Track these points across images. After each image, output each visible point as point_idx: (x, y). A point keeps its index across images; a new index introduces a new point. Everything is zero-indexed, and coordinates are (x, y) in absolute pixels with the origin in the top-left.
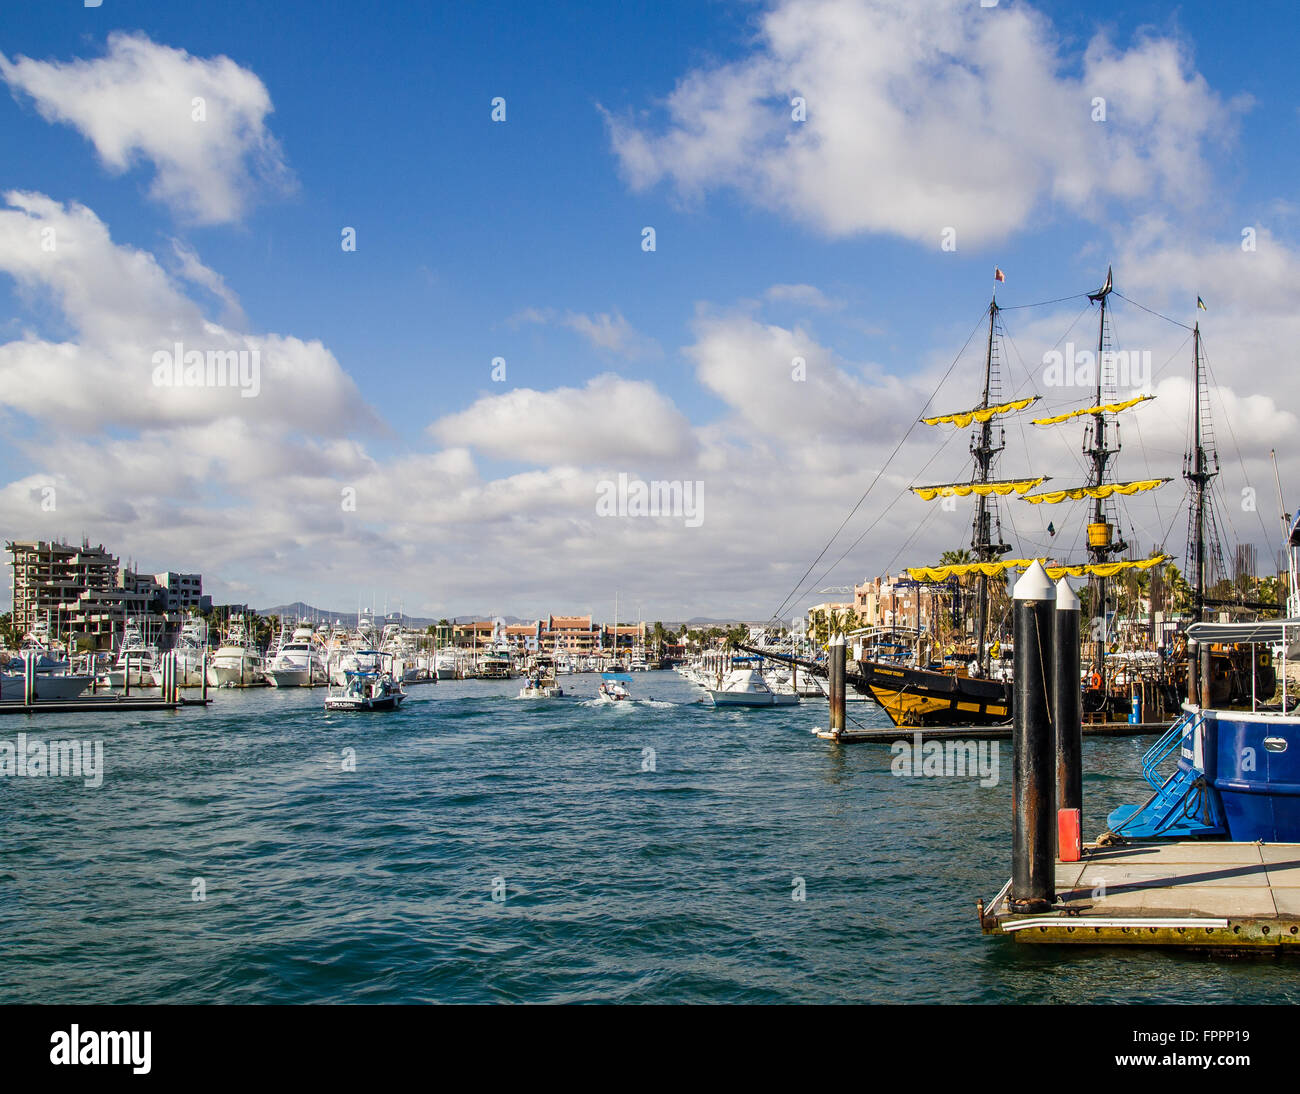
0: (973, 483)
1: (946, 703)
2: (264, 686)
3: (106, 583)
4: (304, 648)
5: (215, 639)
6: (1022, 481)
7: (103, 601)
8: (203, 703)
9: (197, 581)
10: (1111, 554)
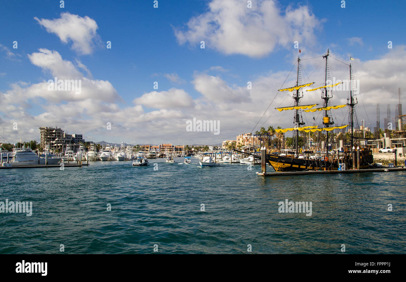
0: (294, 106)
1: (289, 165)
2: (99, 161)
3: (61, 136)
4: (108, 151)
5: (87, 150)
6: (310, 105)
7: (61, 141)
8: (87, 165)
9: (81, 136)
10: (330, 125)
